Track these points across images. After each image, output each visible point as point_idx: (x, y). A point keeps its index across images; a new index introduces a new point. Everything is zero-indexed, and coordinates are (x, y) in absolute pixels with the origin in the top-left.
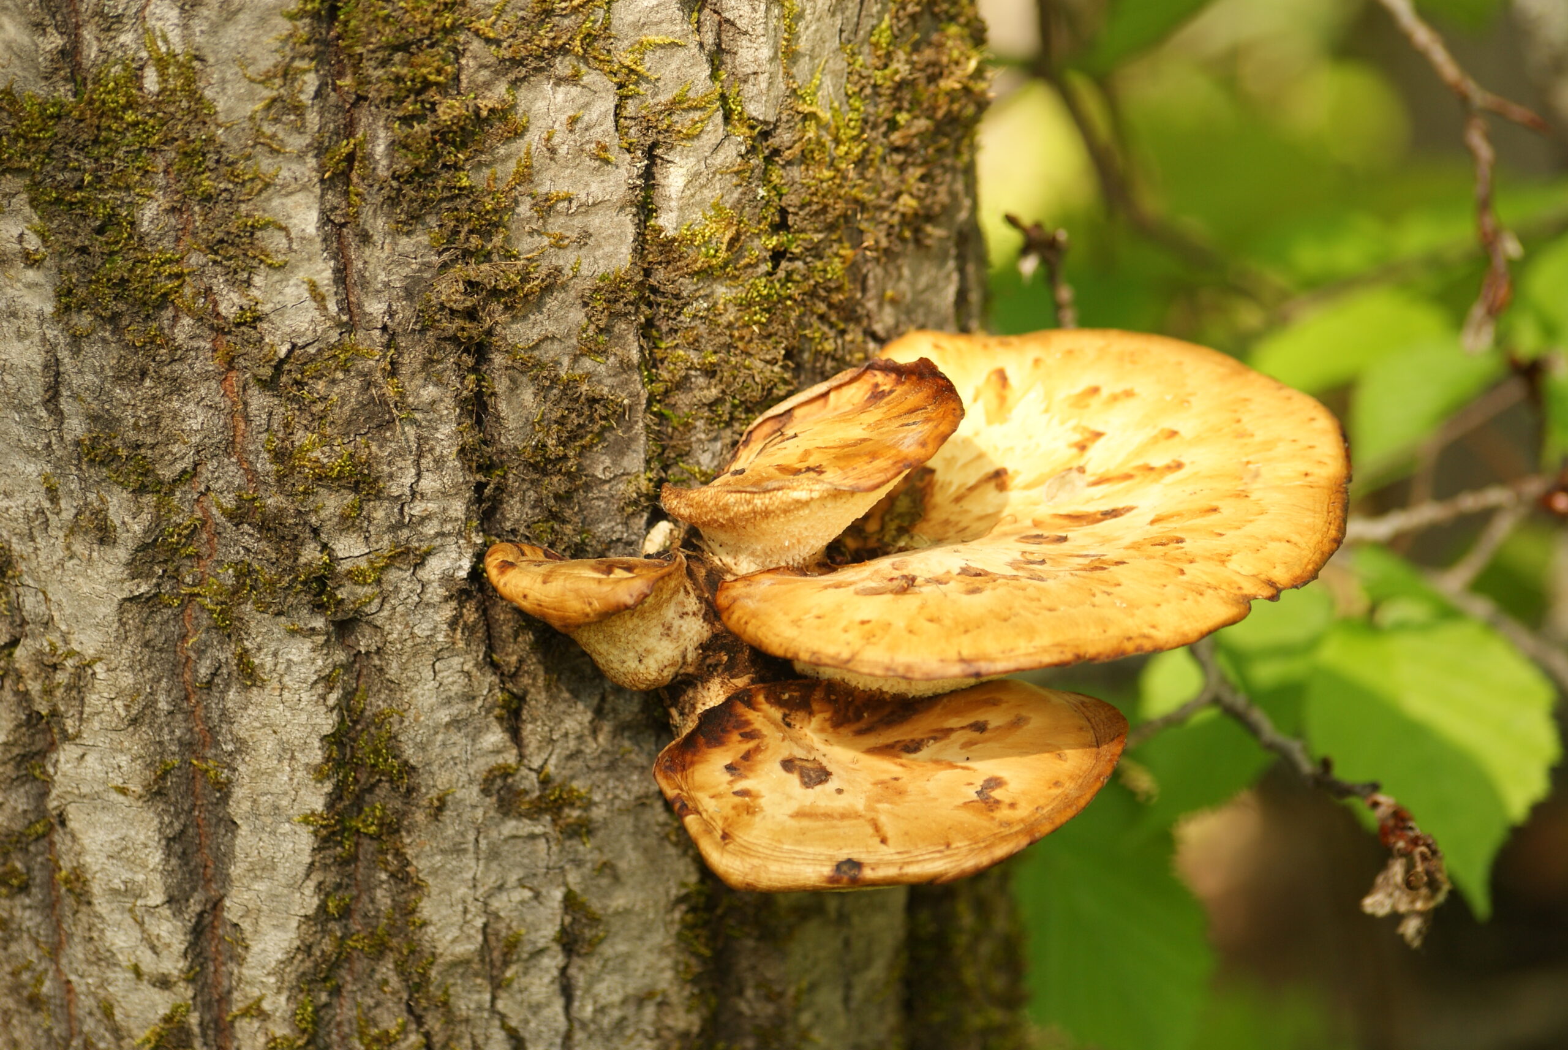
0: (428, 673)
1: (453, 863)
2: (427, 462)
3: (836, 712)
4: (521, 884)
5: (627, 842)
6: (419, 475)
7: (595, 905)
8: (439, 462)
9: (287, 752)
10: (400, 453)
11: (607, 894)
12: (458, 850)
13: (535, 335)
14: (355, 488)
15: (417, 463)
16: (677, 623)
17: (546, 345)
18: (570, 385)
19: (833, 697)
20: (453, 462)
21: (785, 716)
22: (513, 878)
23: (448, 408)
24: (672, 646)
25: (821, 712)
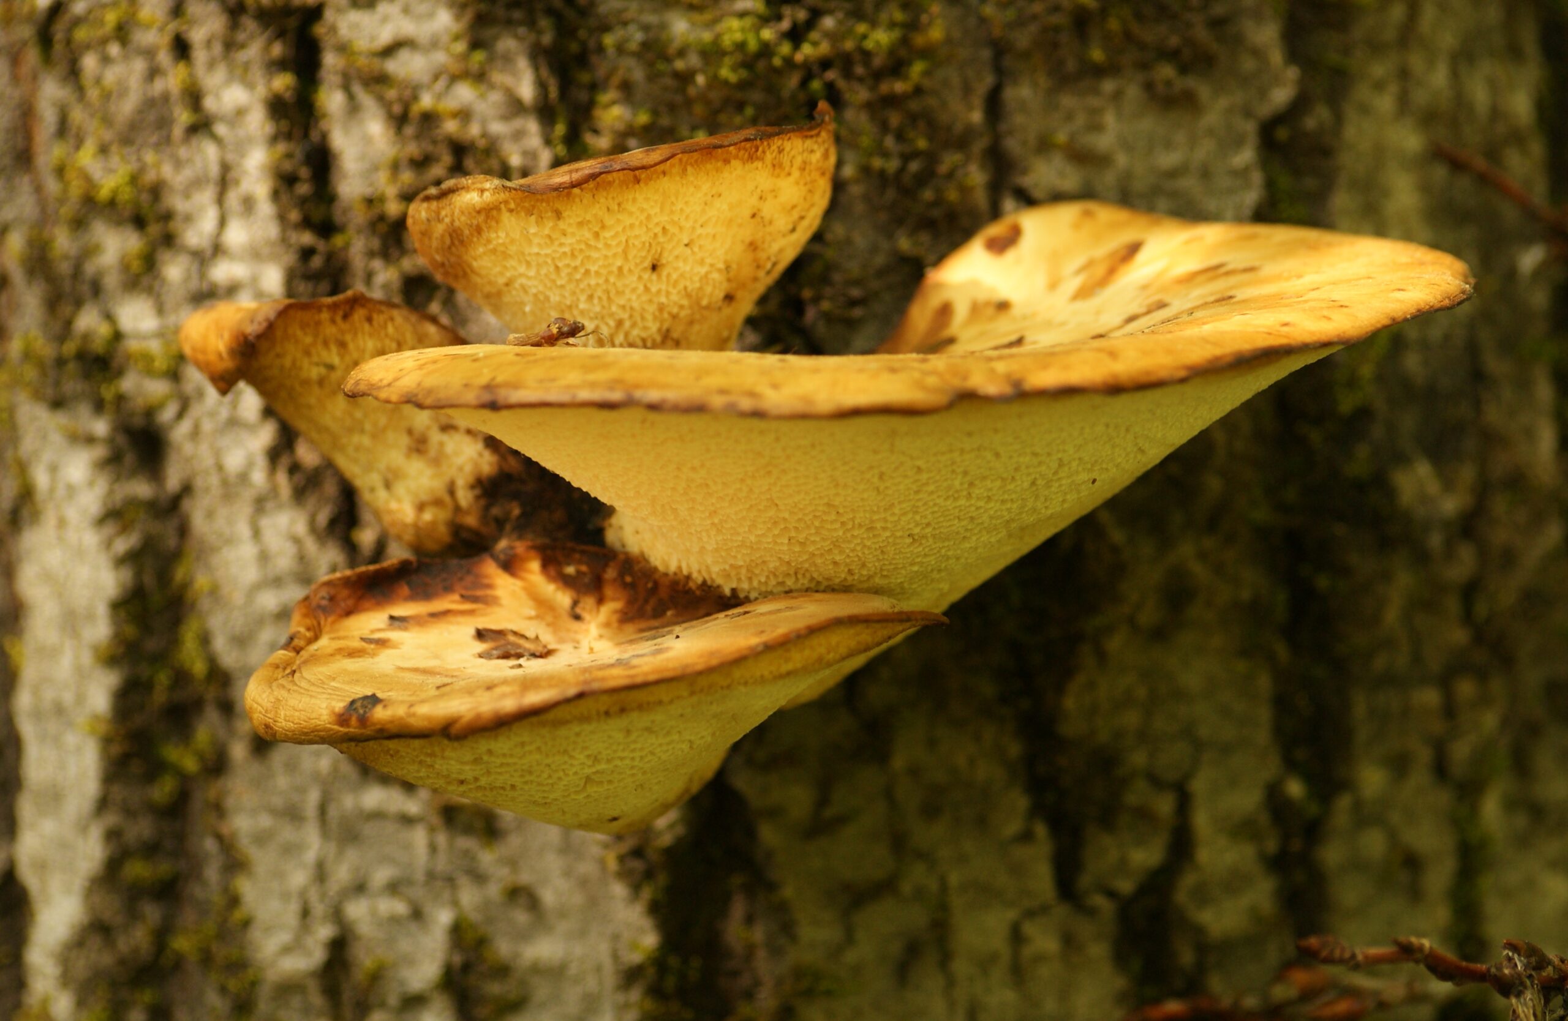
0: (243, 529)
1: (287, 833)
2: (233, 198)
3: (630, 602)
4: (393, 888)
5: (553, 863)
6: (222, 222)
7: (503, 948)
8: (248, 204)
9: (71, 621)
10: (197, 183)
11: (524, 936)
12: (292, 814)
13: (385, 36)
14: (139, 222)
15: (220, 200)
16: (436, 437)
17: (404, 55)
18: (429, 119)
19: (628, 579)
20: (265, 208)
21: (575, 603)
22: (381, 876)
23: (257, 122)
24: (428, 472)
25: (614, 599)
